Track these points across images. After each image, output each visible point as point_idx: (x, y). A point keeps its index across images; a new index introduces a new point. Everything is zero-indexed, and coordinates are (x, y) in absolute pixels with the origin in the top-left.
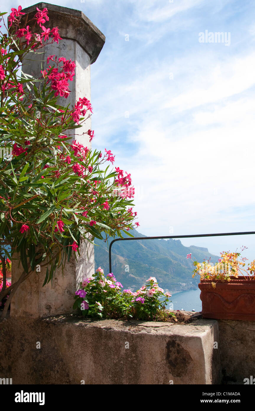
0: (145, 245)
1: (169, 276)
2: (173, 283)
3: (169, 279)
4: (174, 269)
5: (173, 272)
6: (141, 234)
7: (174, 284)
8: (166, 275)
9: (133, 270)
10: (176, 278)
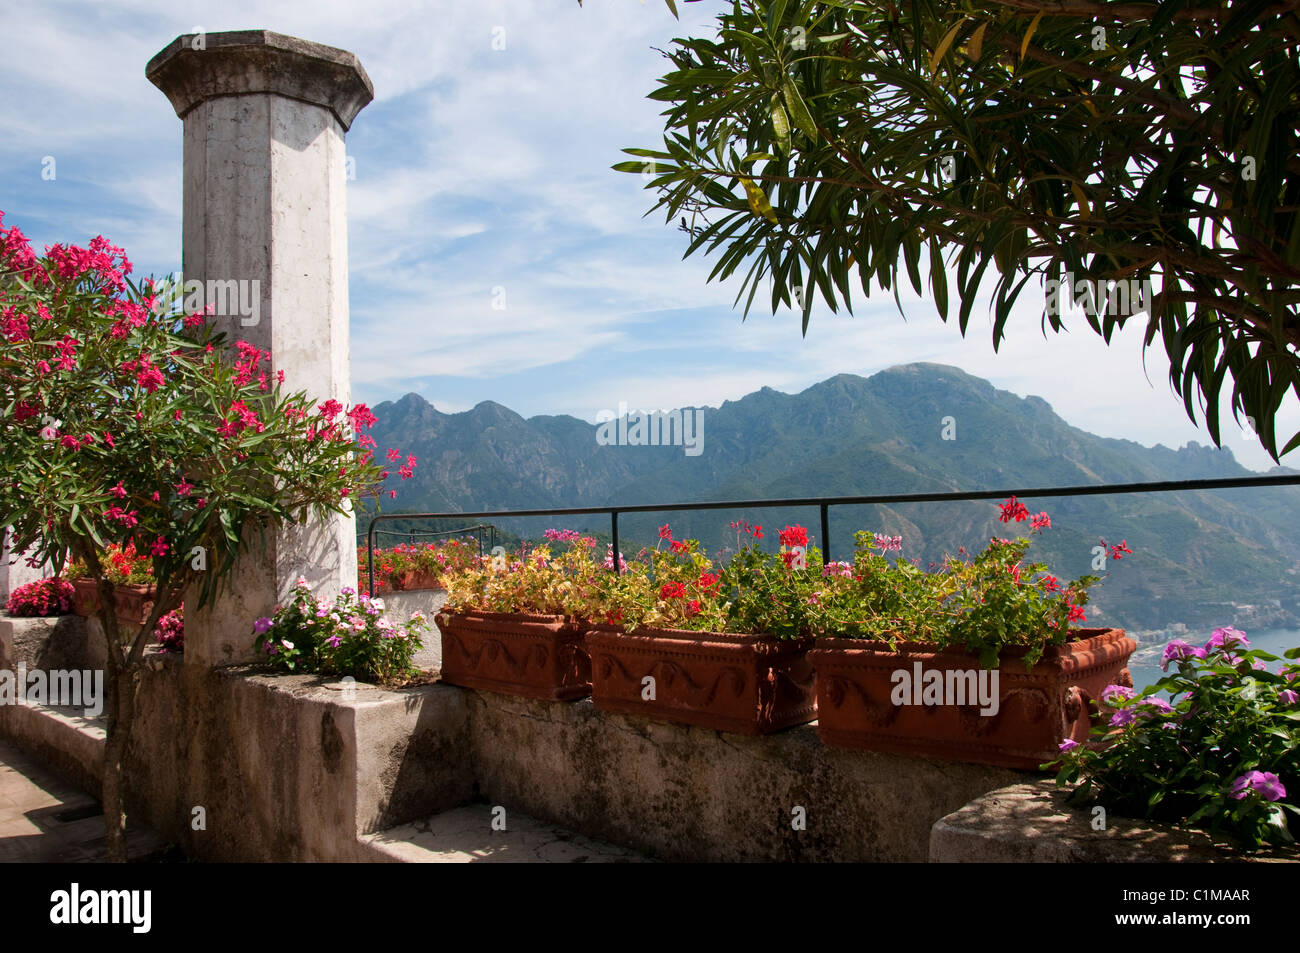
0: (1093, 469)
1: (1189, 579)
2: (1205, 603)
3: (1186, 588)
4: (1206, 552)
5: (1205, 563)
6: (1078, 430)
7: (1209, 606)
8: (1175, 574)
9: (1052, 555)
10: (1214, 585)
